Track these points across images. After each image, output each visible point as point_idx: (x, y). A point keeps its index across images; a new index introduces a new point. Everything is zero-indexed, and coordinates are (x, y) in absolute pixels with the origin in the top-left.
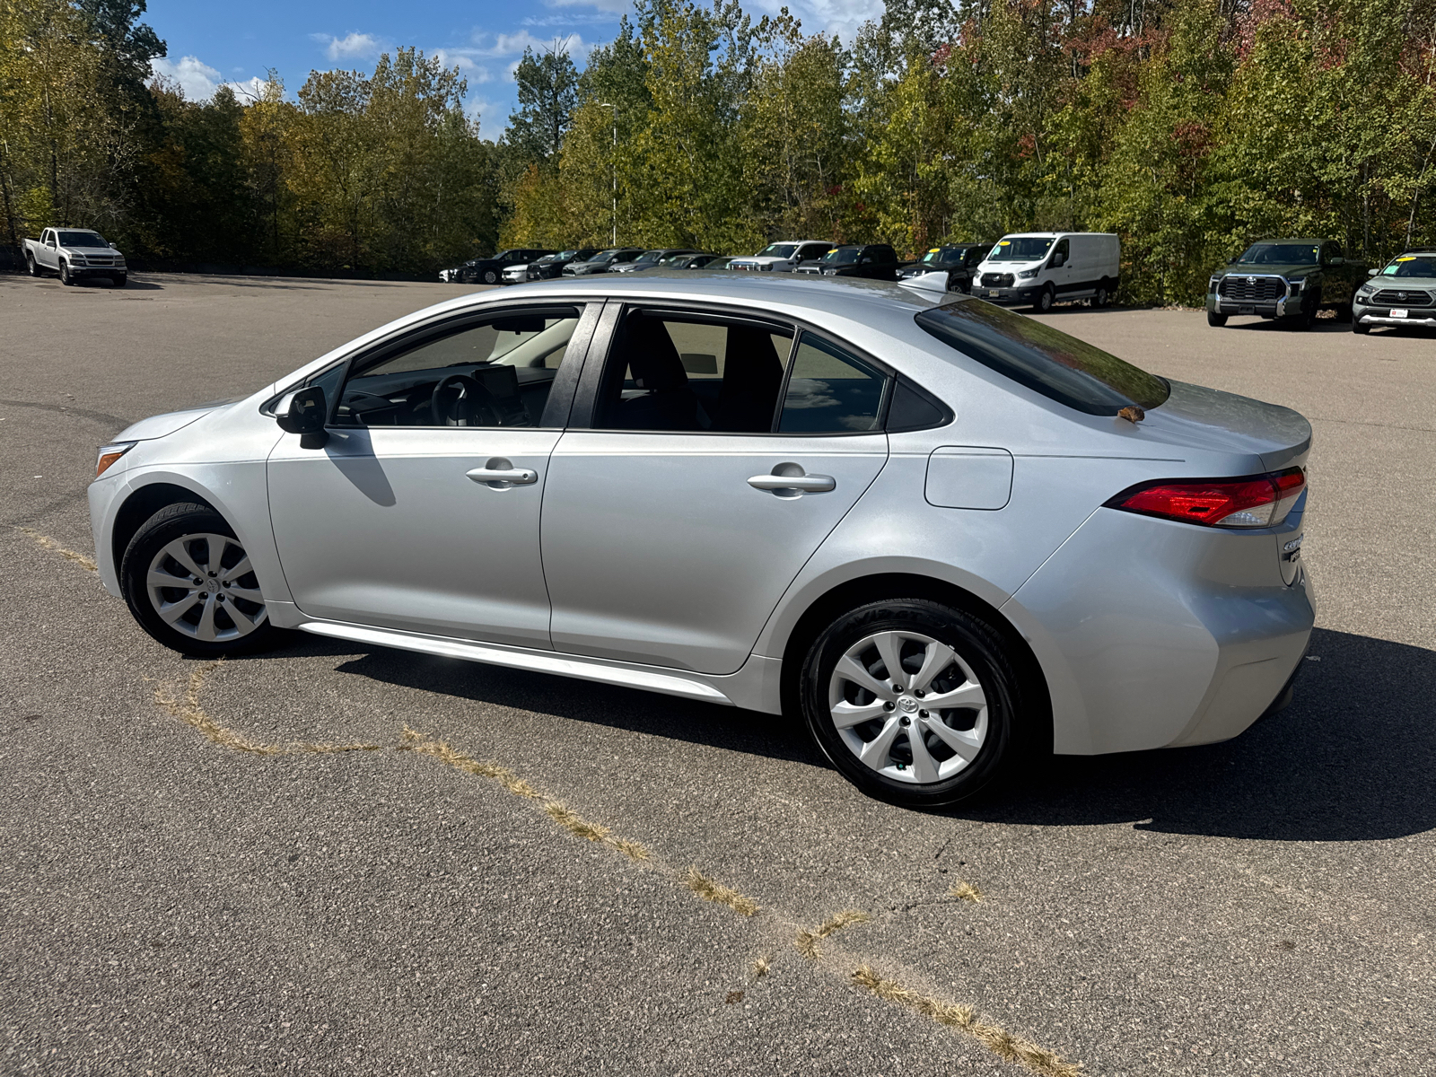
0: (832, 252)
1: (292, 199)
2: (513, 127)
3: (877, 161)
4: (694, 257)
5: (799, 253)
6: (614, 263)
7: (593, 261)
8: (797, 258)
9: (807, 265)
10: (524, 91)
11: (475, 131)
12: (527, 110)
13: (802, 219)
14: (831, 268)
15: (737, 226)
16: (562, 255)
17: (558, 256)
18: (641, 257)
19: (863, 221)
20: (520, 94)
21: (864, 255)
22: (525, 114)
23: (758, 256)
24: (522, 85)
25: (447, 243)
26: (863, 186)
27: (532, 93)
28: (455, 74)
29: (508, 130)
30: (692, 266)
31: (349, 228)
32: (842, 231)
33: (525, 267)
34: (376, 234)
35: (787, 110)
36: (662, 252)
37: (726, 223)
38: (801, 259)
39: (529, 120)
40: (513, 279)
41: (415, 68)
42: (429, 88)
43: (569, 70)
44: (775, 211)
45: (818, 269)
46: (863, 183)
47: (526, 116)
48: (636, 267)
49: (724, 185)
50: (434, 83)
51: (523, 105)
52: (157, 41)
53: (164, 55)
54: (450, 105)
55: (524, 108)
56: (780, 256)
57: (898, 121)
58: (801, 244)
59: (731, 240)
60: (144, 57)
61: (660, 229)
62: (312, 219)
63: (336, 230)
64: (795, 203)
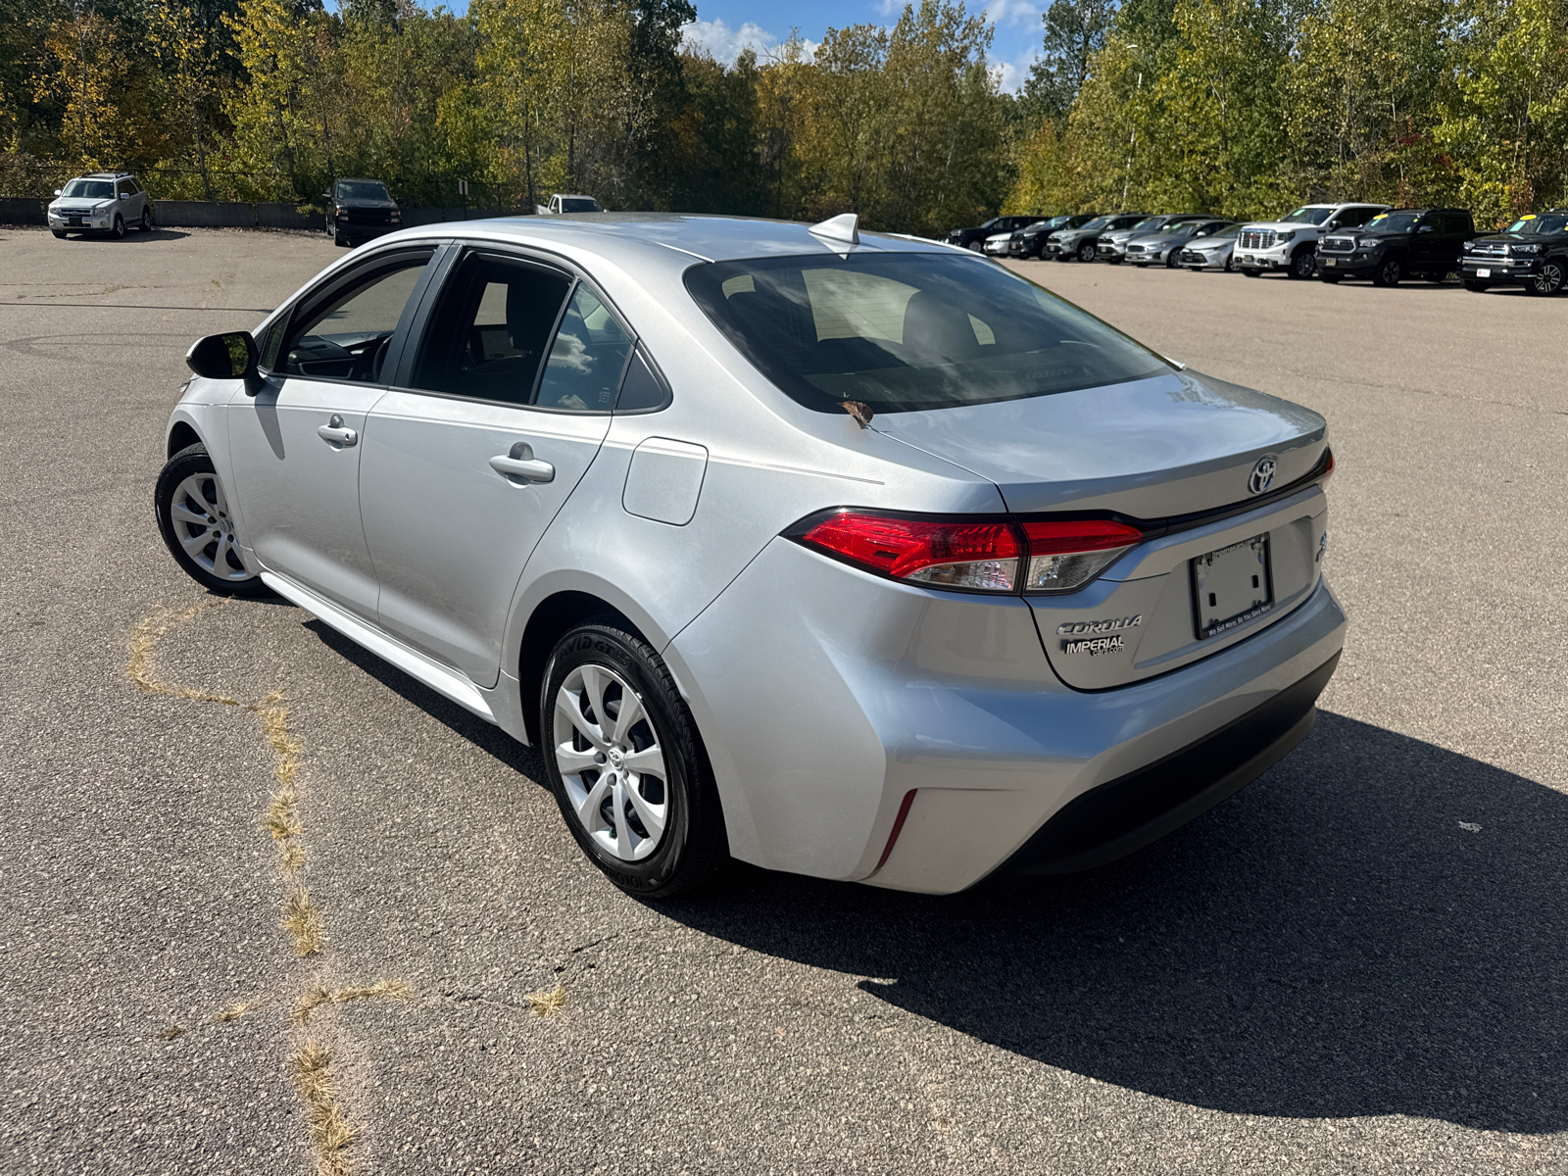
0: (1378, 218)
1: (797, 166)
2: (1033, 78)
3: (1470, 102)
4: (1204, 223)
5: (1336, 219)
6: (1109, 230)
7: (1087, 228)
8: (1331, 224)
9: (1339, 234)
10: (1052, 39)
11: (996, 85)
12: (1052, 58)
13: (1357, 177)
14: (1371, 238)
15: (1271, 186)
16: (1053, 223)
17: (1048, 223)
18: (1141, 223)
19: (1444, 179)
20: (1048, 39)
21: (1423, 221)
22: (1049, 62)
23: (1281, 221)
24: (1050, 28)
25: (950, 211)
26: (1444, 135)
27: (1060, 36)
28: (981, 21)
29: (1028, 82)
30: (1200, 234)
31: (851, 196)
32: (1412, 191)
33: (1008, 236)
34: (877, 202)
35: (1356, 40)
36: (1168, 218)
37: (1256, 182)
38: (1337, 227)
39: (1052, 70)
40: (995, 250)
41: (940, 16)
42: (952, 39)
43: (1107, 8)
44: (1320, 167)
45: (1352, 239)
46: (1445, 132)
47: (1051, 65)
48: (1131, 235)
49: (1258, 136)
50: (958, 33)
51: (1048, 52)
52: (689, 6)
53: (694, 20)
54: (973, 56)
55: (1049, 57)
56: (1309, 222)
57: (1506, 48)
58: (1340, 207)
59: (1261, 203)
60: (676, 24)
61: (1176, 191)
62: (817, 187)
63: (838, 197)
64: (1349, 155)
